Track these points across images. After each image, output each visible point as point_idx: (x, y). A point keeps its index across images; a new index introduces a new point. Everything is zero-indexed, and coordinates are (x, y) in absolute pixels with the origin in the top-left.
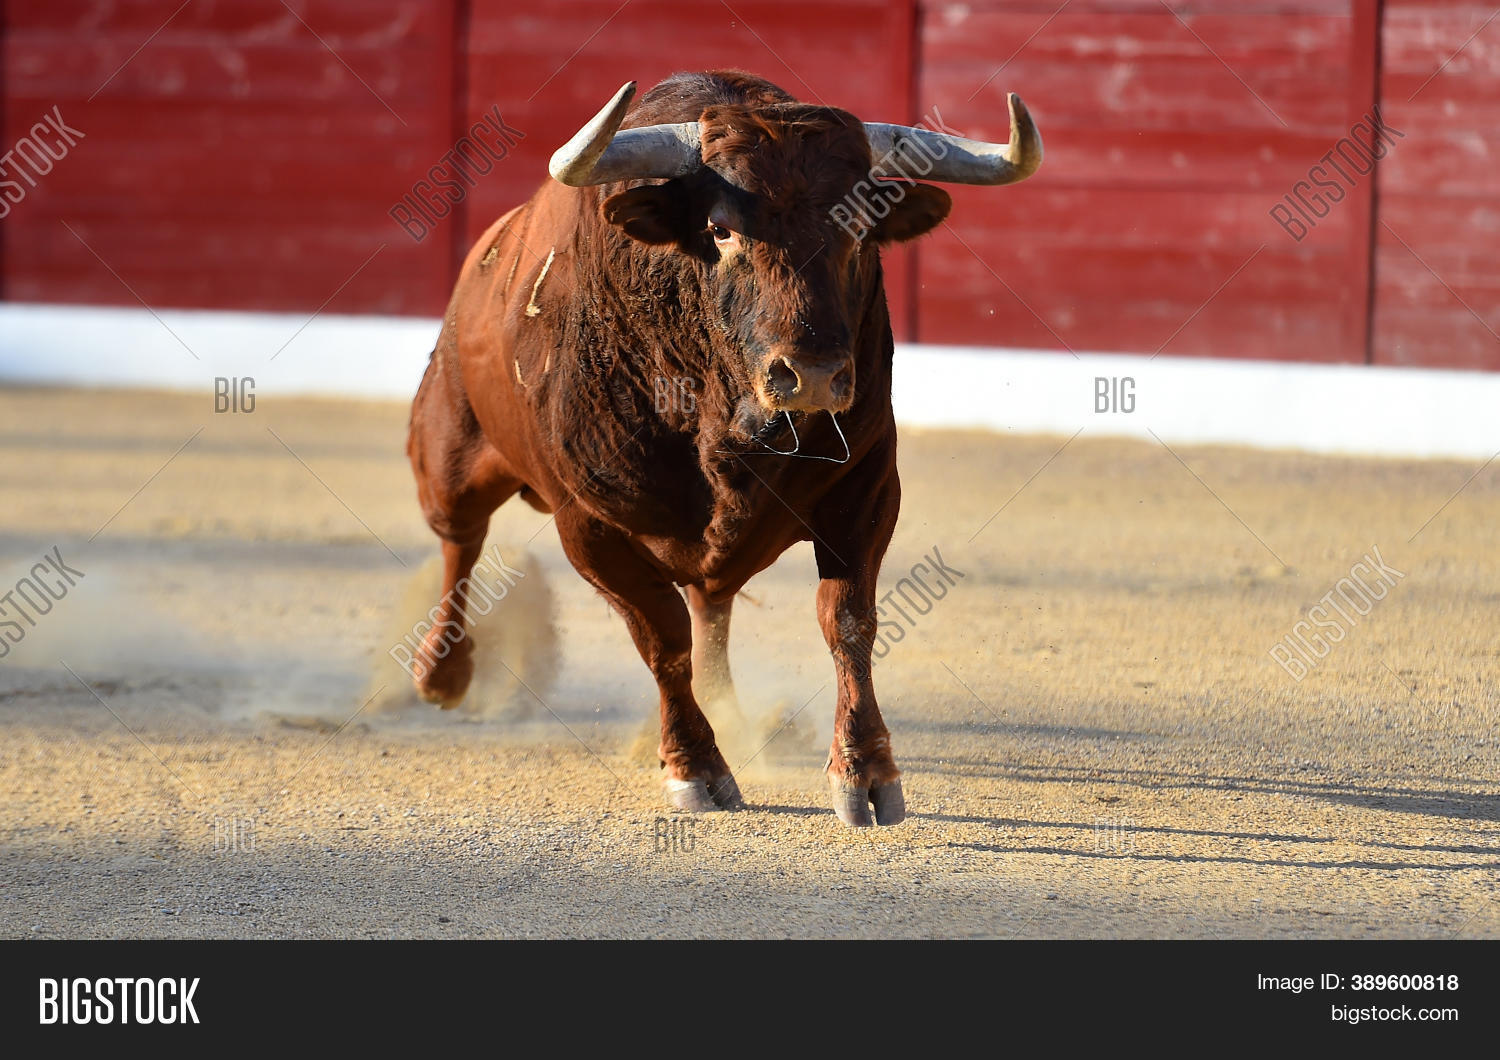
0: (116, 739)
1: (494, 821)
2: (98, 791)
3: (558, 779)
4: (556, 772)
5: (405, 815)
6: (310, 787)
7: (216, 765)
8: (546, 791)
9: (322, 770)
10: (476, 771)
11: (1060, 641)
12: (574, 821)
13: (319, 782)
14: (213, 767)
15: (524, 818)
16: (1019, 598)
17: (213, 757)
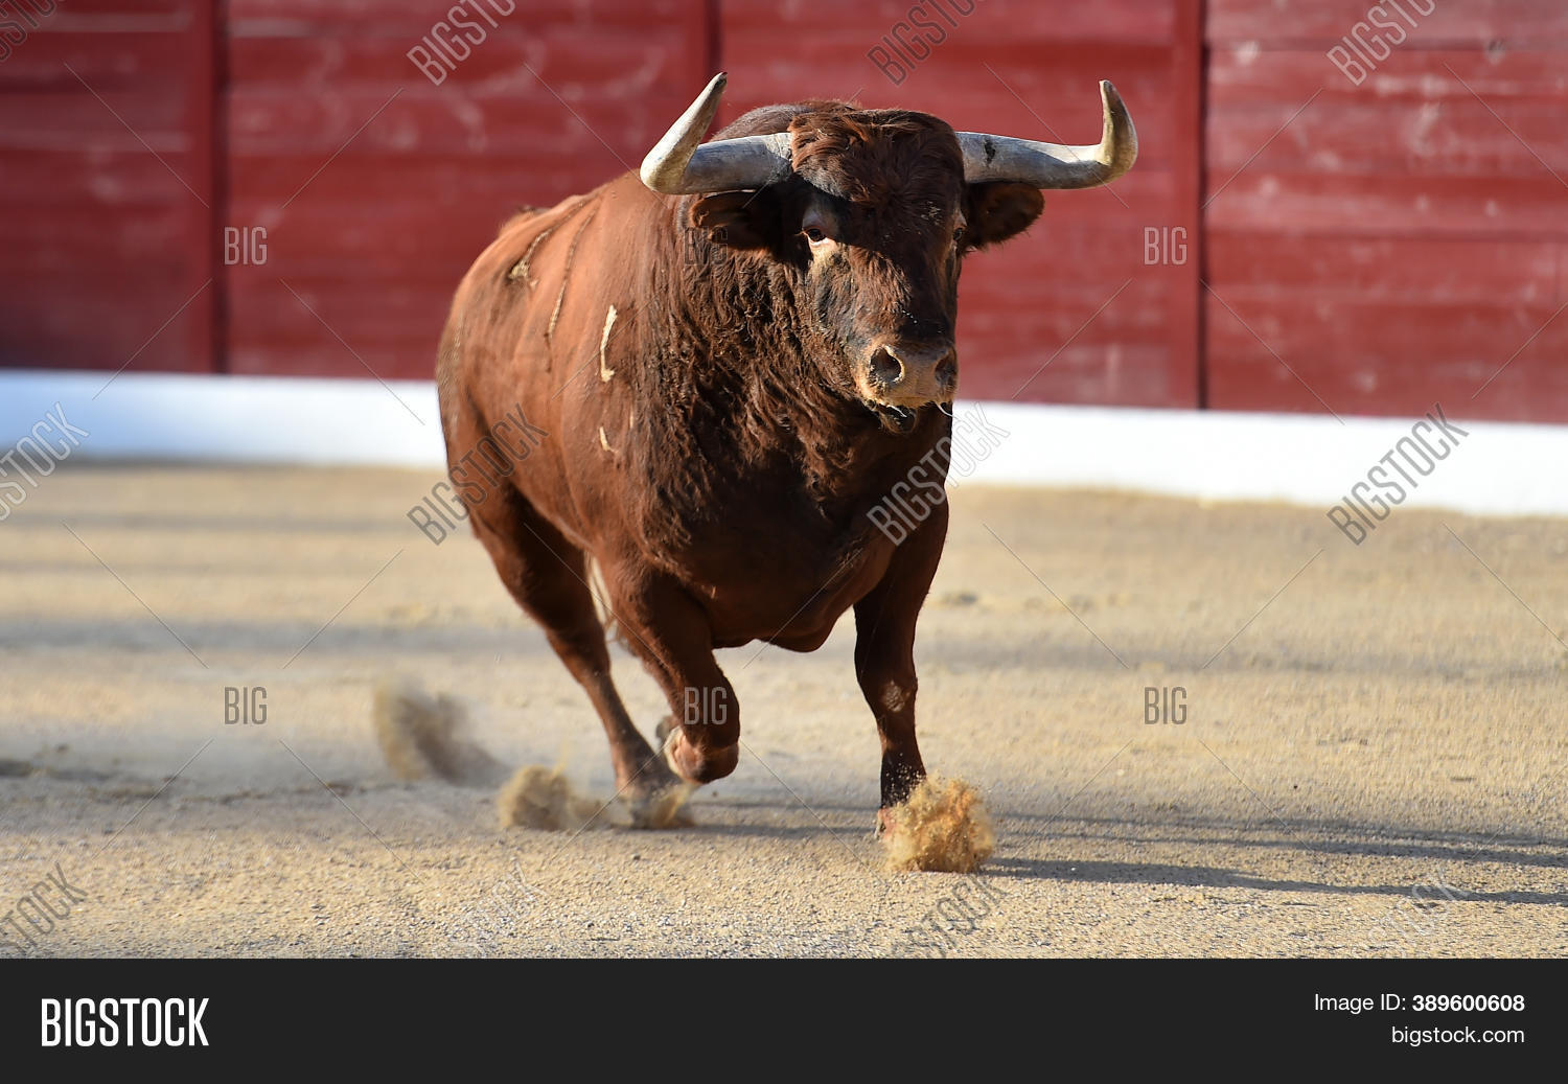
0: (349, 844)
1: (755, 931)
2: (331, 900)
3: (823, 883)
4: (821, 876)
5: (659, 924)
6: (556, 894)
7: (457, 870)
8: (811, 897)
9: (569, 875)
10: (734, 877)
11: (1368, 732)
12: (842, 929)
13: (567, 889)
14: (453, 874)
15: (789, 927)
16: (1323, 685)
17: (453, 863)
